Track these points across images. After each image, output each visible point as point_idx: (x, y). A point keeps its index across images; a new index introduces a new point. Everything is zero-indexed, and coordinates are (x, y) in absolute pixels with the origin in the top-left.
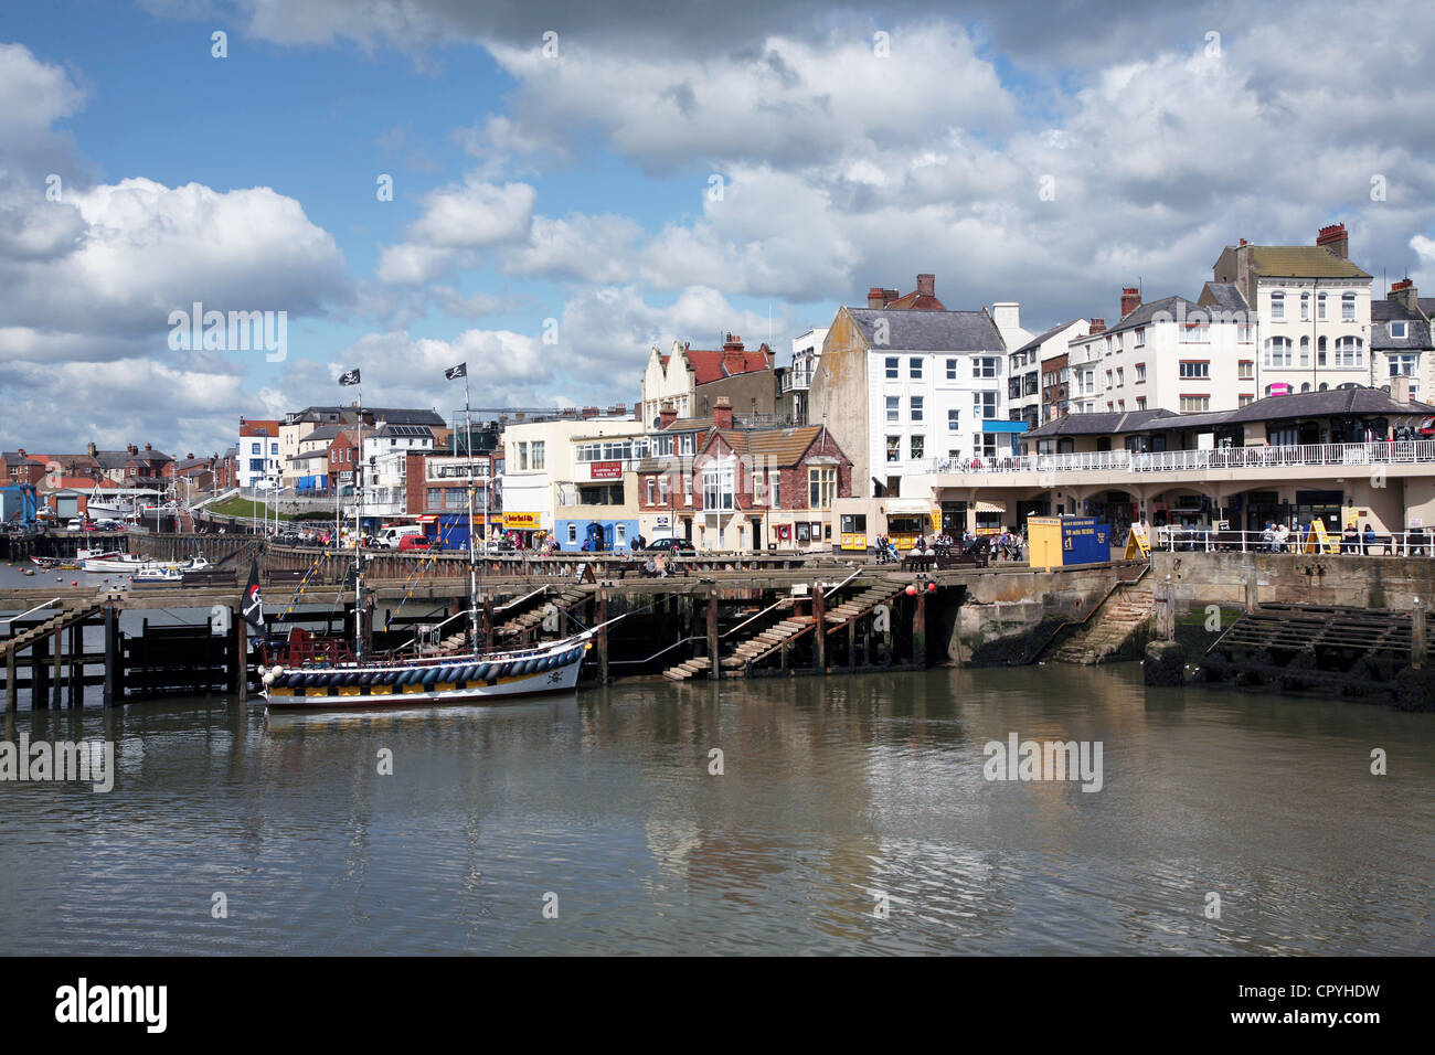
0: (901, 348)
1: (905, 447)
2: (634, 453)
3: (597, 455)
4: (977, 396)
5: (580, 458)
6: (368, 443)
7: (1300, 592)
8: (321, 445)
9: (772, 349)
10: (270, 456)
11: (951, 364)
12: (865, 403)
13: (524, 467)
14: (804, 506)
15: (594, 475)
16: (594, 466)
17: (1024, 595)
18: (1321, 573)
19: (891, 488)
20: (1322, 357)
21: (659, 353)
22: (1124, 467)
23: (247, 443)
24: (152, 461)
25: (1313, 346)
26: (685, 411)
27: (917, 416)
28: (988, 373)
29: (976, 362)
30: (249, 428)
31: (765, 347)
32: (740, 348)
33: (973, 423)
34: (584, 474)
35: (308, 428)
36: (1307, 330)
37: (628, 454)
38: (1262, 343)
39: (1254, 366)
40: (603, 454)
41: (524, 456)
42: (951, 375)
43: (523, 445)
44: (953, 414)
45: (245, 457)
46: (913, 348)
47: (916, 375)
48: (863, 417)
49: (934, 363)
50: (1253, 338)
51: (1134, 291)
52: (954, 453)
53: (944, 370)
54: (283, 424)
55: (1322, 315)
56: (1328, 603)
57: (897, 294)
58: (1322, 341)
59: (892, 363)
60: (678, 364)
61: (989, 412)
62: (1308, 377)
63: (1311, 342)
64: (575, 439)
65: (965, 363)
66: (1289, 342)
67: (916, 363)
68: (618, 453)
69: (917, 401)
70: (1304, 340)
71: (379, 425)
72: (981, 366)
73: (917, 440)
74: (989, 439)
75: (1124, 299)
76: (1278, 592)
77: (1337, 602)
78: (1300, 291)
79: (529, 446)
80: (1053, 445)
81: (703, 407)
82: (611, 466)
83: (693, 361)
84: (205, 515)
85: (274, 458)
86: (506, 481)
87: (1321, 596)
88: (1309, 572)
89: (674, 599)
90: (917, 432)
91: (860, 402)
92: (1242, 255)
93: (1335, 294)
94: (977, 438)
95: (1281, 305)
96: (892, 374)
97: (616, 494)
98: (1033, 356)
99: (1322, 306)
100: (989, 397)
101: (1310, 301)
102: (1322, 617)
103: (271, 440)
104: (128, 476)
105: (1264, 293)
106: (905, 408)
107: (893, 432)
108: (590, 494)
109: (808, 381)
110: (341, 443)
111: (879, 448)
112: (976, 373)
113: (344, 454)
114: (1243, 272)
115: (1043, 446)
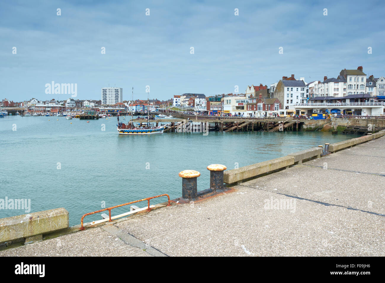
0: (289, 86)
1: (290, 101)
2: (245, 102)
3: (239, 102)
4: (301, 94)
5: (237, 102)
6: (196, 99)
7: (355, 124)
8: (187, 99)
9: (267, 86)
10: (178, 101)
11: (297, 89)
12: (284, 95)
13: (227, 103)
14: (274, 110)
15: (239, 105)
16: (239, 104)
17: (312, 124)
18: (359, 121)
19: (287, 108)
20: (358, 88)
21: (249, 86)
22: (325, 105)
23: (175, 99)
24: (157, 101)
25: (356, 86)
26: (254, 95)
27: (292, 97)
28: (303, 90)
29: (301, 88)
30: (175, 97)
31: (266, 86)
32: (262, 86)
33: (300, 98)
34: (237, 105)
35: (185, 97)
36: (355, 83)
37: (244, 102)
38: (348, 86)
39: (346, 89)
40: (240, 102)
41: (227, 102)
42: (297, 90)
43: (227, 100)
44: (297, 97)
45: (175, 101)
46: (291, 86)
47: (292, 90)
48: (283, 97)
49: (295, 89)
50: (346, 85)
51: (326, 77)
52: (297, 102)
53: (296, 90)
54: (181, 96)
55: (358, 81)
56: (359, 126)
57: (287, 77)
58: (358, 85)
59: (288, 88)
60: (252, 88)
61: (303, 96)
62: (355, 91)
63: (356, 85)
64: (235, 99)
65: (299, 88)
66: (352, 85)
67: (292, 89)
68: (243, 102)
69: (292, 94)
70: (355, 85)
71: (197, 96)
72: (302, 89)
73: (292, 100)
74: (303, 100)
75: (324, 78)
76: (352, 124)
77: (361, 125)
78: (354, 77)
79: (228, 100)
80: (314, 102)
81: (257, 95)
82: (242, 104)
83: (255, 88)
84: (170, 110)
85: (179, 101)
86: (224, 106)
87: (358, 125)
88: (357, 121)
89: (260, 123)
90: (292, 99)
91: (283, 94)
92: (345, 71)
93: (360, 78)
94: (301, 100)
95: (351, 79)
96: (288, 90)
97: (243, 108)
98: (308, 87)
99: (358, 79)
100: (303, 94)
101: (356, 79)
102: (358, 127)
103: (179, 98)
104: (154, 104)
105: (348, 77)
106: (290, 96)
107: (288, 99)
108: (238, 108)
109: (273, 91)
110: (191, 99)
111: (285, 101)
112: (301, 90)
113: (192, 101)
114: (345, 74)
115: (312, 102)
